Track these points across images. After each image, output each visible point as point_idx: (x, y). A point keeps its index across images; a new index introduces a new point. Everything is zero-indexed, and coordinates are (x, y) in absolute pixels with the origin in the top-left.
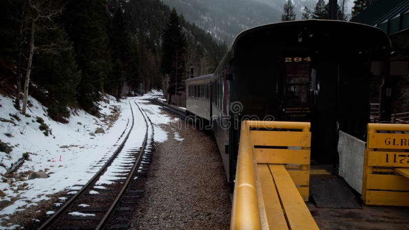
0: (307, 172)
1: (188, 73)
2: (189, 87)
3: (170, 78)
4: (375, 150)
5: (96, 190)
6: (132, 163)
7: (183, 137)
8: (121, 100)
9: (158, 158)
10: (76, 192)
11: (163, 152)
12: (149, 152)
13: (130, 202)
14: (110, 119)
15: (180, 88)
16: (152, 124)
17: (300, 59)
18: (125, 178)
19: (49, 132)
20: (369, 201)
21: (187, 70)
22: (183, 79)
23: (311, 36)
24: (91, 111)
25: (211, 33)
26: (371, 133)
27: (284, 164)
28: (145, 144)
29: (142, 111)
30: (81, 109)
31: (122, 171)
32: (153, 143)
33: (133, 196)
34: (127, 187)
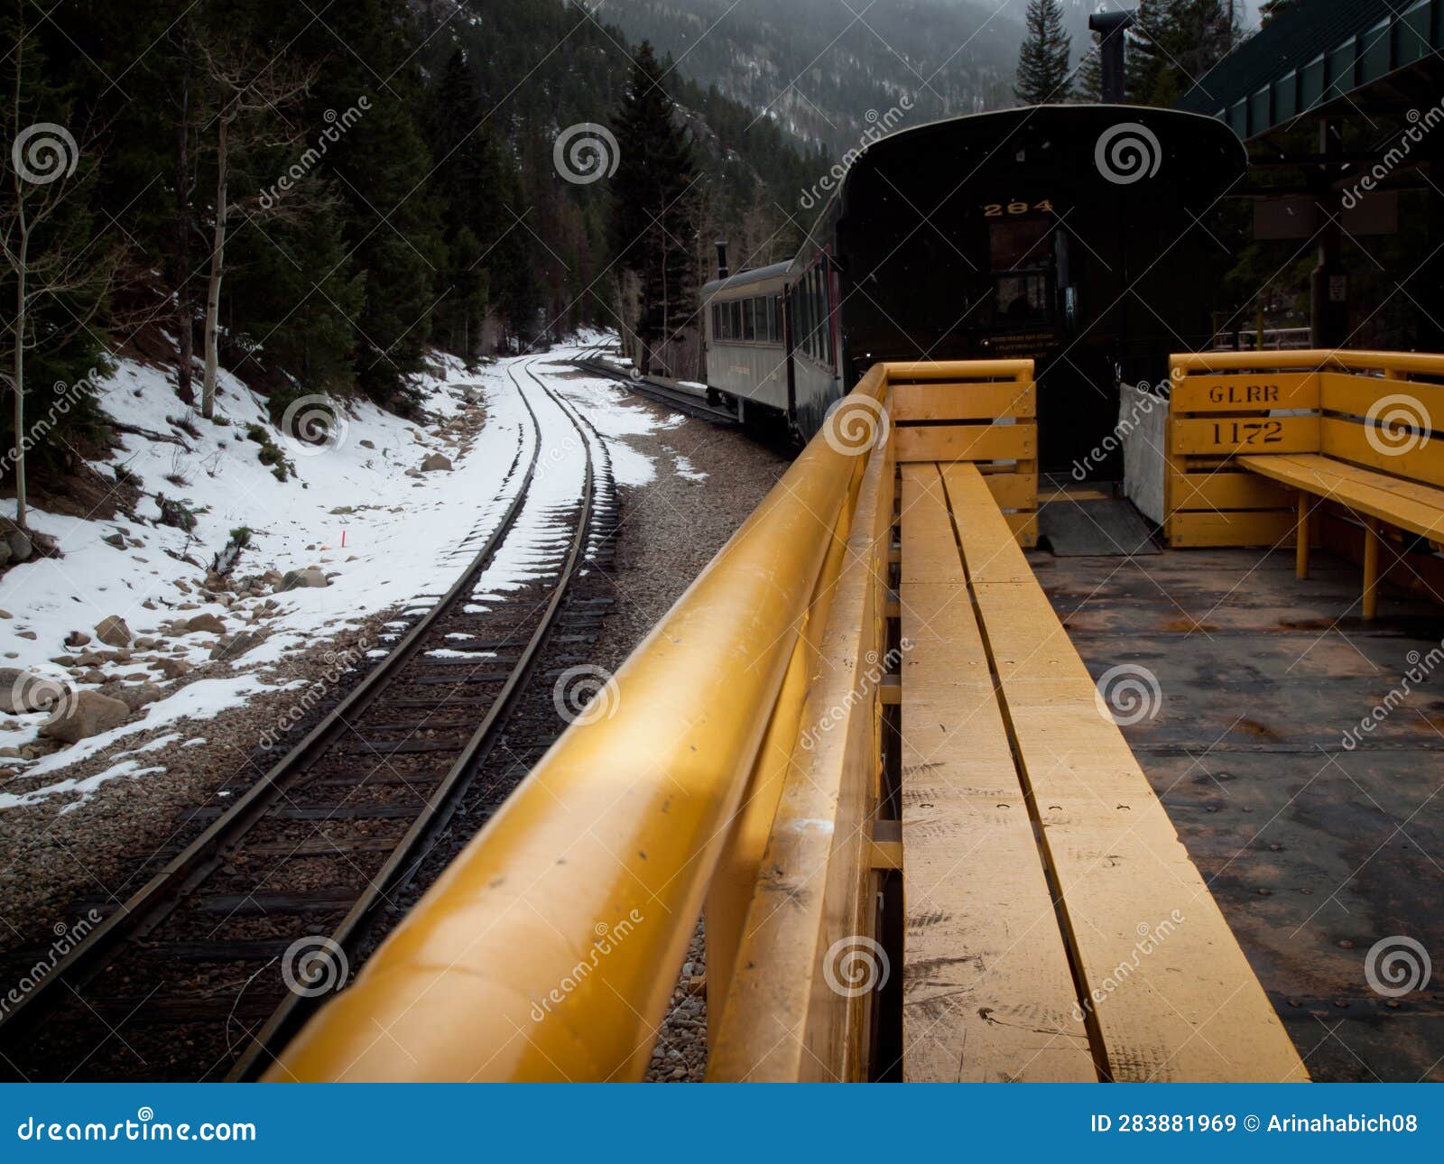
0: (1030, 476)
1: (705, 262)
2: (715, 308)
3: (641, 283)
4: (1192, 415)
5: (478, 602)
6: (564, 539)
7: (704, 469)
8: (481, 368)
9: (636, 525)
10: (426, 611)
11: (648, 511)
12: (605, 511)
13: (582, 623)
14: (460, 429)
15: (679, 315)
16: (598, 435)
17: (1024, 207)
18: (554, 574)
19: (287, 469)
20: (1179, 540)
21: (699, 253)
22: (686, 285)
23: (1046, 145)
24: (396, 404)
25: (773, 115)
26: (1177, 375)
27: (976, 462)
28: (590, 489)
29: (560, 400)
30: (364, 400)
31: (540, 559)
32: (612, 486)
33: (589, 613)
34: (566, 592)
